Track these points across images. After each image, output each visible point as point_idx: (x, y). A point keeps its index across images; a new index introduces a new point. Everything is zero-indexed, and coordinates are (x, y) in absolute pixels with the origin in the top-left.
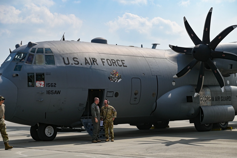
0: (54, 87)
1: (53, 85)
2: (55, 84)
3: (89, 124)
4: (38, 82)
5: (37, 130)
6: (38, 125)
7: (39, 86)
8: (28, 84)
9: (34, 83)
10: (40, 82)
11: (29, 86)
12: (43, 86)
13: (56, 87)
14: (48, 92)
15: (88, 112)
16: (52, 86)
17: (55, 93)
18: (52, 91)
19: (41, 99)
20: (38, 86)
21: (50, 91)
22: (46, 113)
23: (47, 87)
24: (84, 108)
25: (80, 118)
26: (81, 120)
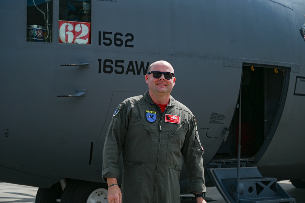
0: (126, 46)
1: (124, 39)
2: (130, 37)
3: (242, 186)
4: (67, 26)
5: (59, 200)
6: (64, 185)
7: (70, 40)
8: (28, 31)
9: (51, 27)
10: (74, 26)
11: (30, 37)
12: (86, 41)
13: (132, 46)
14: (105, 66)
15: (240, 146)
16: (118, 42)
17: (128, 70)
18: (119, 64)
19: (77, 92)
20: (67, 40)
21: (112, 62)
22: (92, 143)
23: (100, 44)
24: (226, 129)
25: (208, 165)
26: (211, 170)
